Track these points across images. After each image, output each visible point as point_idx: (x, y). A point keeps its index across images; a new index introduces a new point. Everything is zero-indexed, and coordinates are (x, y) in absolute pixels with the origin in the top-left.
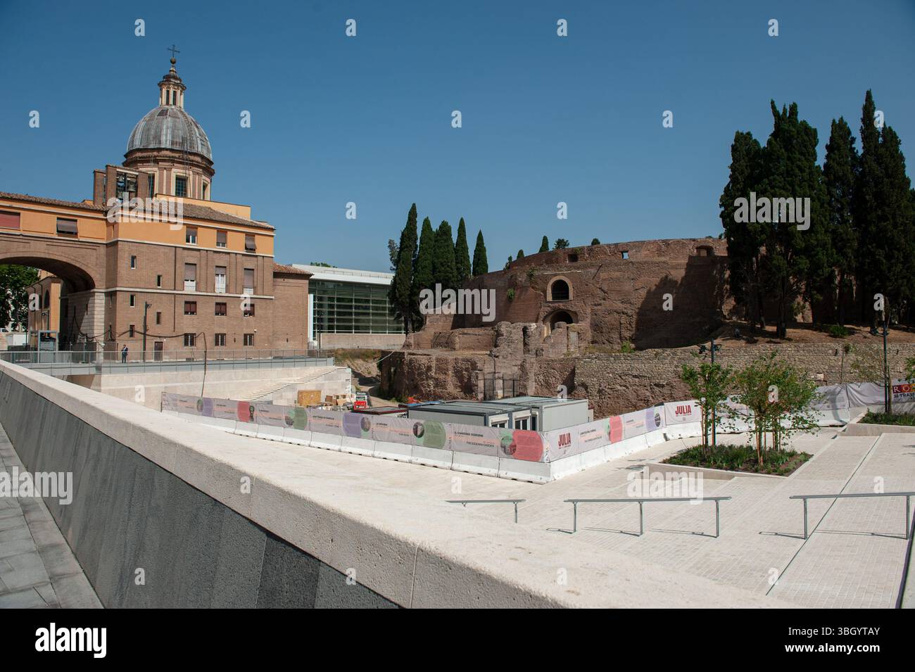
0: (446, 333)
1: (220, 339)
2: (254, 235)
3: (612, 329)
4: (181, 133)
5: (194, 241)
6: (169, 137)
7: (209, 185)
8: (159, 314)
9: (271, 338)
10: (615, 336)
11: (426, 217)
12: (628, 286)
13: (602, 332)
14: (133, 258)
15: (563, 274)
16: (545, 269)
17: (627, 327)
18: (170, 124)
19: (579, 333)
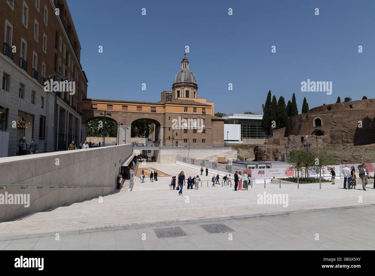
0: (277, 139)
1: (195, 141)
2: (205, 108)
3: (339, 138)
4: (187, 77)
5: (187, 111)
6: (184, 79)
7: (196, 92)
8: (177, 133)
9: (211, 140)
10: (340, 141)
11: (274, 95)
12: (345, 120)
13: (334, 139)
14: (170, 117)
15: (319, 116)
16: (312, 114)
17: (345, 137)
18: (184, 75)
19: (323, 140)
